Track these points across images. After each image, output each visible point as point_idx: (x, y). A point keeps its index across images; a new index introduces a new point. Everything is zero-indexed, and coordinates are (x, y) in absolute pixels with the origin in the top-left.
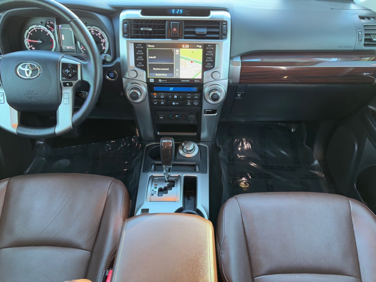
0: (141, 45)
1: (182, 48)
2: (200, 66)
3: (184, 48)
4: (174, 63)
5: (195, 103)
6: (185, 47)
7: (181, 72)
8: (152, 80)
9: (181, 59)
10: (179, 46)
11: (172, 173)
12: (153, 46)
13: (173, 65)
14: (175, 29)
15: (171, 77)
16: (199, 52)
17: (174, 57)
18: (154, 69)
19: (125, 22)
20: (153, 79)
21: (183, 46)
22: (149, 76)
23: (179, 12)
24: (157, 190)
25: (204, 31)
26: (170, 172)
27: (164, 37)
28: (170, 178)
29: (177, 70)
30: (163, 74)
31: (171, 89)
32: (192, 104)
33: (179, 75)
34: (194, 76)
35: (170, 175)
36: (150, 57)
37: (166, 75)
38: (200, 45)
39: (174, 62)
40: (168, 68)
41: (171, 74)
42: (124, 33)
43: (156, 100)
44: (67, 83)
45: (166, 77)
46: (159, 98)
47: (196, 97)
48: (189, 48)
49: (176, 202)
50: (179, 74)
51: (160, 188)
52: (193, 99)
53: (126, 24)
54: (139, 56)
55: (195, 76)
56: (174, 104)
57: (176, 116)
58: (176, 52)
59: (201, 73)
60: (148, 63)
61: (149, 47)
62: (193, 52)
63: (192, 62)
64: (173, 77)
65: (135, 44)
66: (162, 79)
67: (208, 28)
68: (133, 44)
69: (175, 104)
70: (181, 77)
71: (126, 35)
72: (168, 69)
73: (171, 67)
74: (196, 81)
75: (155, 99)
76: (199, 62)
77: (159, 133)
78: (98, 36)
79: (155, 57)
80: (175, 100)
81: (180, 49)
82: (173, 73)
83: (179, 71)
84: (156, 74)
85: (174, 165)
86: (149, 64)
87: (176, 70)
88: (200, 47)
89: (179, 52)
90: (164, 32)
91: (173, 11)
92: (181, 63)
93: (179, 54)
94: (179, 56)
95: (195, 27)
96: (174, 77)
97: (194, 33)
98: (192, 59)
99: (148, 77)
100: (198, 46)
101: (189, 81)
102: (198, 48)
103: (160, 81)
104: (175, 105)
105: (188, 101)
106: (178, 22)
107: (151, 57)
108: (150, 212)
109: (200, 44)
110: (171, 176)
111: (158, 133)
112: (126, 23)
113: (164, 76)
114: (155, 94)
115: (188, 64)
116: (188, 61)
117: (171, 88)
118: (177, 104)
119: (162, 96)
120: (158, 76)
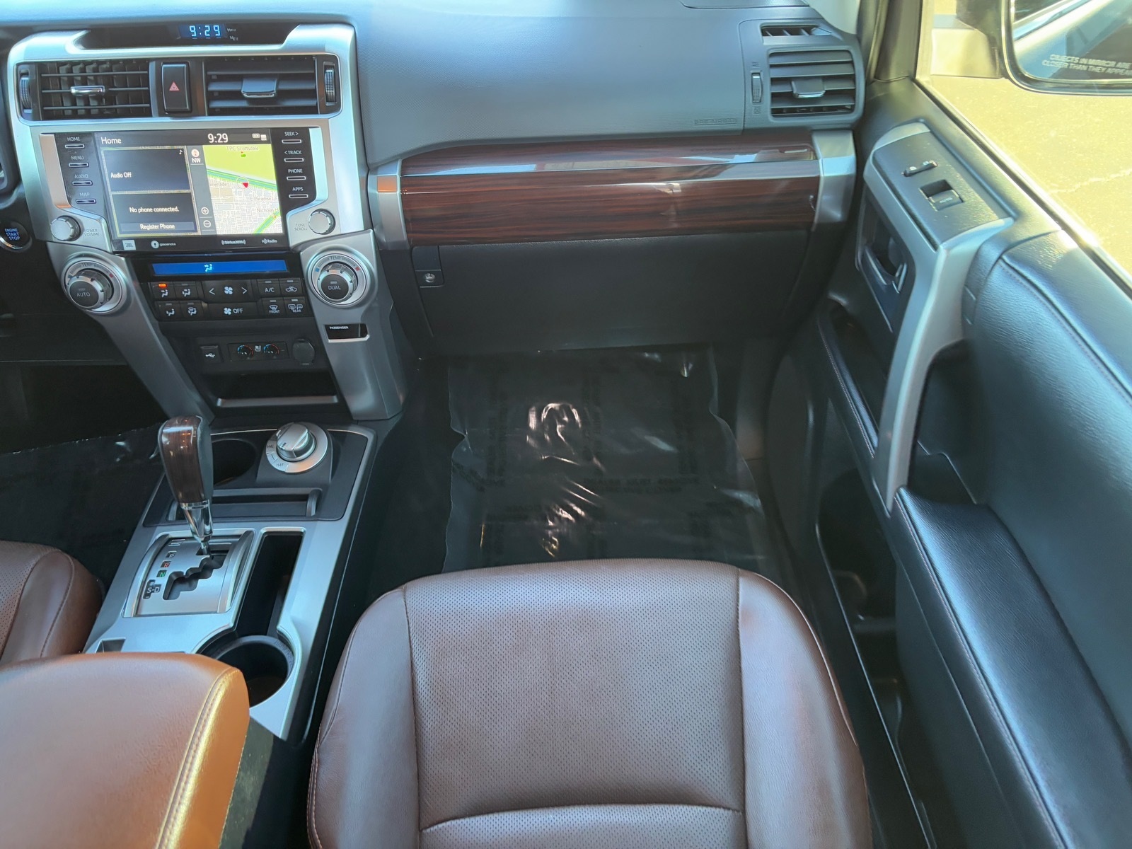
0: (77, 139)
1: (207, 142)
2: (274, 194)
3: (214, 144)
4: (192, 190)
5: (292, 308)
6: (217, 139)
7: (216, 215)
8: (129, 245)
9: (211, 179)
10: (199, 138)
11: (215, 525)
12: (119, 141)
13: (189, 195)
14: (174, 87)
15: (189, 234)
16: (263, 155)
17: (189, 172)
18: (132, 210)
19: (23, 71)
20: (133, 242)
21: (211, 137)
22: (121, 233)
23: (212, 32)
24: (163, 581)
25: (266, 88)
26: (207, 523)
27: (147, 113)
28: (212, 542)
29: (205, 211)
30: (162, 226)
31: (209, 268)
32: (285, 312)
33: (214, 226)
34: (258, 226)
35: (211, 532)
36: (112, 175)
37: (173, 227)
38: (261, 133)
39: (192, 186)
40: (174, 207)
41: (189, 225)
42: (23, 107)
43: (170, 304)
45: (172, 234)
46: (177, 298)
47: (291, 289)
48: (230, 143)
49: (216, 612)
50: (213, 221)
51: (175, 573)
52: (282, 295)
53: (25, 79)
54: (78, 174)
55: (263, 227)
56: (228, 311)
57: (257, 347)
58: (191, 157)
59: (279, 217)
60: (111, 193)
61: (105, 145)
62: (244, 156)
63: (246, 185)
64: (196, 230)
65: (61, 138)
66: (160, 240)
67: (282, 78)
68: (53, 136)
69: (232, 312)
70: (221, 231)
71: (30, 111)
72: (176, 209)
73: (185, 202)
74: (265, 241)
75: (166, 299)
76: (267, 185)
77: (222, 403)
79: (128, 175)
80: (229, 301)
81: (204, 146)
82: (193, 220)
83: (211, 213)
84: (142, 227)
85: (216, 500)
86: (114, 196)
87: (200, 211)
88: (262, 140)
89: (202, 156)
90: (146, 97)
91: (193, 30)
92: (211, 187)
93: (203, 161)
94: (202, 168)
95: (239, 79)
96: (199, 233)
97: (237, 95)
98: (247, 176)
99: (119, 236)
100: (255, 136)
101: (244, 242)
102: (259, 141)
103: (155, 245)
104: (233, 316)
105: (271, 301)
106: (185, 65)
107: (115, 173)
108: (124, 649)
109: (261, 131)
110: (214, 534)
111: (219, 402)
112: (26, 74)
113: (169, 229)
114: (164, 285)
115: (234, 190)
116: (232, 183)
117: (206, 266)
118: (237, 311)
119: (185, 292)
120: (146, 231)
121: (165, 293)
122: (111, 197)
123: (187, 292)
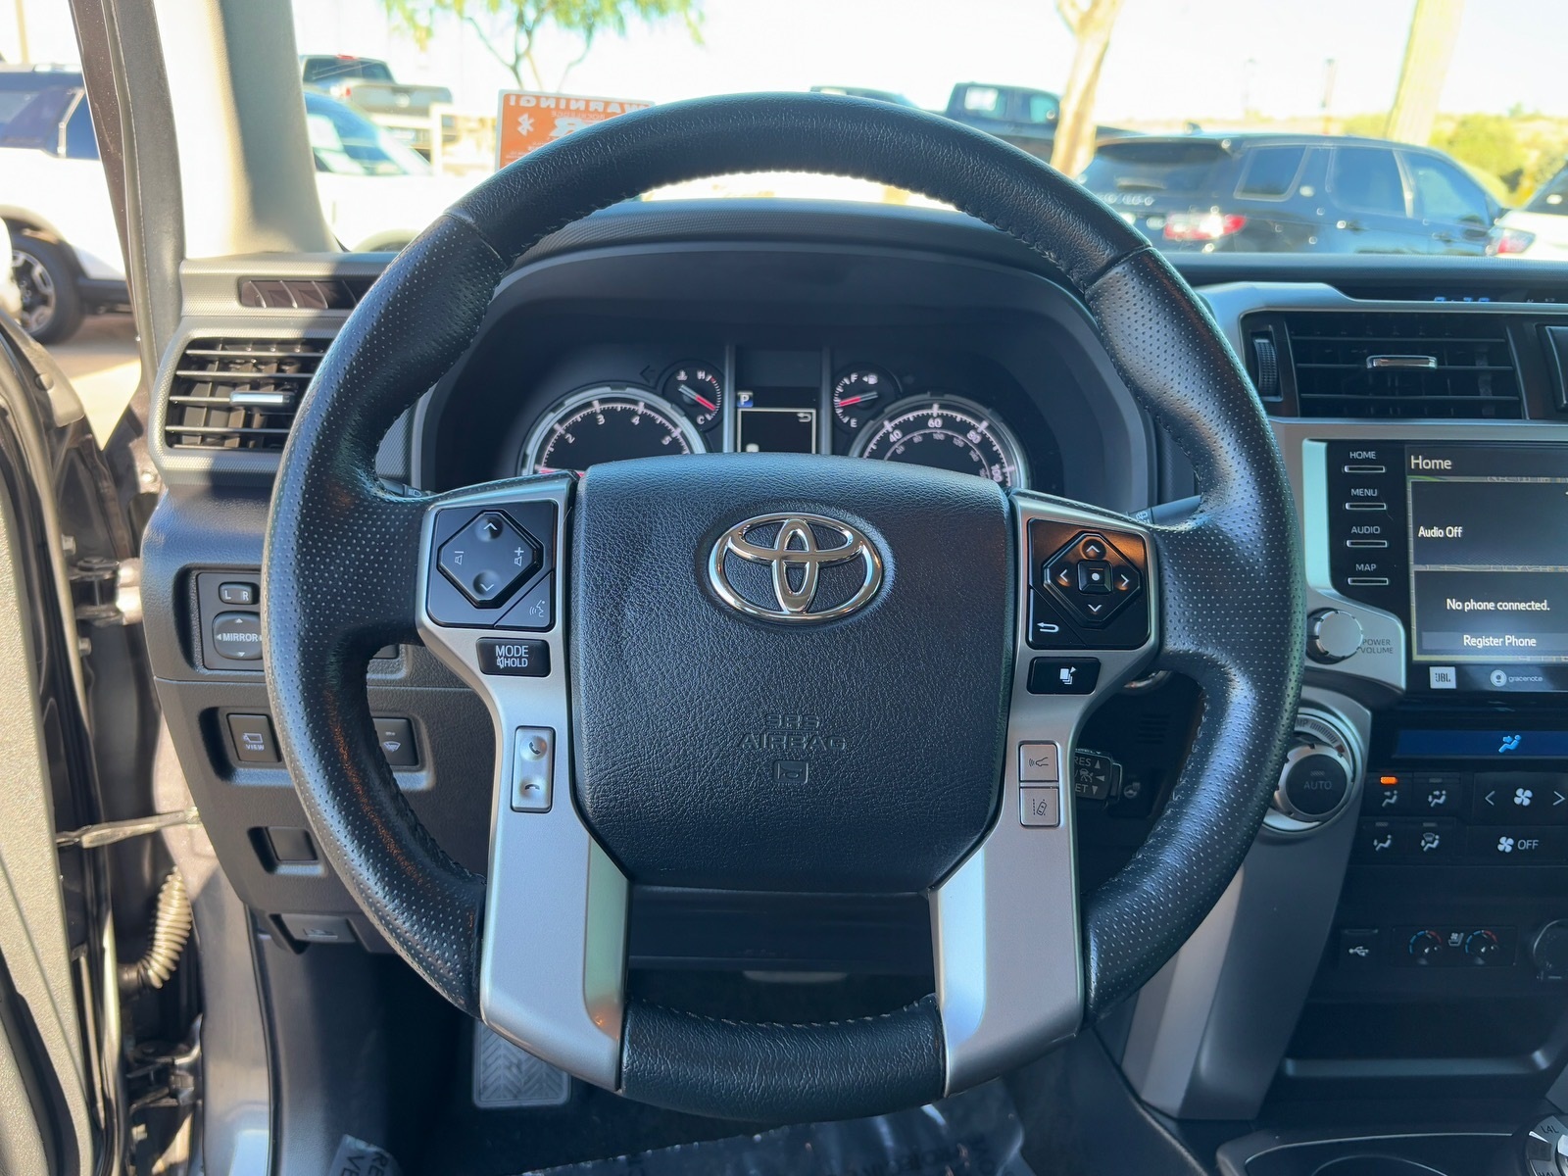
0: (1371, 455)
8: (1443, 677)
12: (1447, 464)
18: (1453, 604)
19: (1259, 330)
20: (1451, 672)
22: (1427, 651)
27: (1510, 412)
30: (1510, 639)
31: (1510, 743)
36: (1423, 532)
37: (1532, 642)
40: (1541, 602)
43: (1385, 824)
44: (1067, 663)
46: (1412, 809)
53: (1262, 341)
54: (1360, 525)
56: (1505, 844)
57: (1454, 936)
60: (1414, 568)
61: (1418, 471)
65: (1337, 452)
66: (1507, 669)
68: (1323, 445)
69: (1514, 846)
71: (1275, 399)
72: (1544, 606)
77: (1297, 1069)
78: (967, 448)
79: (1456, 531)
80: (1517, 821)
84: (1468, 640)
86: (1417, 573)
99: (1417, 657)
103: (1498, 680)
104: (1516, 855)
107: (1429, 527)
111: (1290, 1067)
112: (1265, 337)
114: (1392, 780)
117: (1506, 738)
118: (1527, 844)
119: (1435, 797)
120: (1474, 650)
121: (1391, 798)
122: (1412, 576)
123: (1439, 797)
